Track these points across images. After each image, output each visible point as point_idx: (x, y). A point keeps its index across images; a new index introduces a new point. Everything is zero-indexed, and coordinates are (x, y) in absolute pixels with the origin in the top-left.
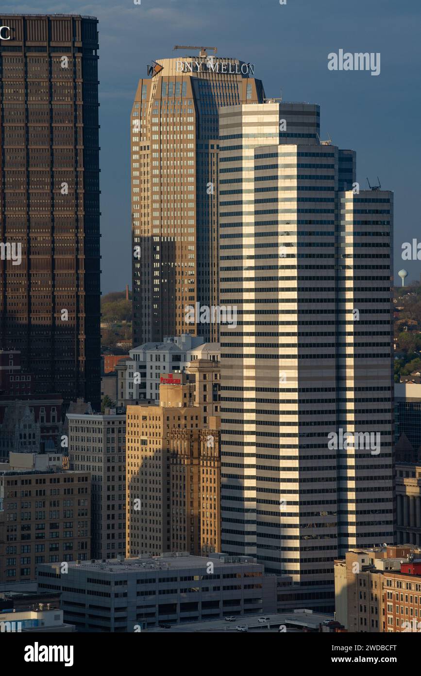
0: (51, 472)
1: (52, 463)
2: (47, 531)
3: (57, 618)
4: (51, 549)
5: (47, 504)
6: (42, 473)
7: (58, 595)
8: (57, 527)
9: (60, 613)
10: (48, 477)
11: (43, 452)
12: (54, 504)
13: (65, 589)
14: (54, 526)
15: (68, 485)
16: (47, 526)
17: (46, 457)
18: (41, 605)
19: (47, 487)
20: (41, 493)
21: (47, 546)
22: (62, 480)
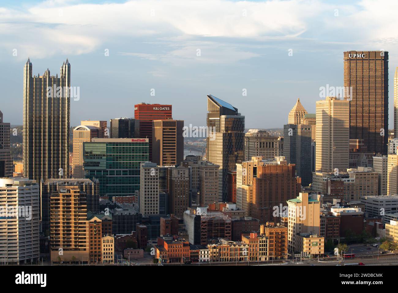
0: (368, 172)
1: (369, 170)
2: (366, 188)
3: (359, 210)
4: (367, 193)
5: (367, 181)
6: (365, 172)
7: (364, 204)
8: (369, 187)
9: (360, 209)
10: (367, 173)
11: (366, 167)
12: (368, 181)
13: (367, 203)
14: (368, 186)
15: (372, 176)
16: (367, 187)
17: (367, 168)
18: (355, 206)
19: (367, 176)
20: (365, 178)
21: (366, 192)
22: (370, 174)
